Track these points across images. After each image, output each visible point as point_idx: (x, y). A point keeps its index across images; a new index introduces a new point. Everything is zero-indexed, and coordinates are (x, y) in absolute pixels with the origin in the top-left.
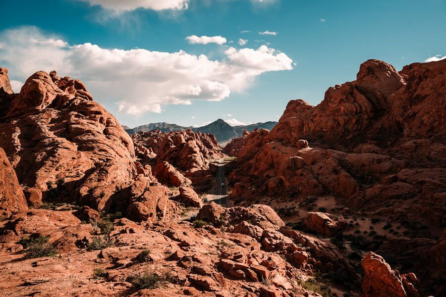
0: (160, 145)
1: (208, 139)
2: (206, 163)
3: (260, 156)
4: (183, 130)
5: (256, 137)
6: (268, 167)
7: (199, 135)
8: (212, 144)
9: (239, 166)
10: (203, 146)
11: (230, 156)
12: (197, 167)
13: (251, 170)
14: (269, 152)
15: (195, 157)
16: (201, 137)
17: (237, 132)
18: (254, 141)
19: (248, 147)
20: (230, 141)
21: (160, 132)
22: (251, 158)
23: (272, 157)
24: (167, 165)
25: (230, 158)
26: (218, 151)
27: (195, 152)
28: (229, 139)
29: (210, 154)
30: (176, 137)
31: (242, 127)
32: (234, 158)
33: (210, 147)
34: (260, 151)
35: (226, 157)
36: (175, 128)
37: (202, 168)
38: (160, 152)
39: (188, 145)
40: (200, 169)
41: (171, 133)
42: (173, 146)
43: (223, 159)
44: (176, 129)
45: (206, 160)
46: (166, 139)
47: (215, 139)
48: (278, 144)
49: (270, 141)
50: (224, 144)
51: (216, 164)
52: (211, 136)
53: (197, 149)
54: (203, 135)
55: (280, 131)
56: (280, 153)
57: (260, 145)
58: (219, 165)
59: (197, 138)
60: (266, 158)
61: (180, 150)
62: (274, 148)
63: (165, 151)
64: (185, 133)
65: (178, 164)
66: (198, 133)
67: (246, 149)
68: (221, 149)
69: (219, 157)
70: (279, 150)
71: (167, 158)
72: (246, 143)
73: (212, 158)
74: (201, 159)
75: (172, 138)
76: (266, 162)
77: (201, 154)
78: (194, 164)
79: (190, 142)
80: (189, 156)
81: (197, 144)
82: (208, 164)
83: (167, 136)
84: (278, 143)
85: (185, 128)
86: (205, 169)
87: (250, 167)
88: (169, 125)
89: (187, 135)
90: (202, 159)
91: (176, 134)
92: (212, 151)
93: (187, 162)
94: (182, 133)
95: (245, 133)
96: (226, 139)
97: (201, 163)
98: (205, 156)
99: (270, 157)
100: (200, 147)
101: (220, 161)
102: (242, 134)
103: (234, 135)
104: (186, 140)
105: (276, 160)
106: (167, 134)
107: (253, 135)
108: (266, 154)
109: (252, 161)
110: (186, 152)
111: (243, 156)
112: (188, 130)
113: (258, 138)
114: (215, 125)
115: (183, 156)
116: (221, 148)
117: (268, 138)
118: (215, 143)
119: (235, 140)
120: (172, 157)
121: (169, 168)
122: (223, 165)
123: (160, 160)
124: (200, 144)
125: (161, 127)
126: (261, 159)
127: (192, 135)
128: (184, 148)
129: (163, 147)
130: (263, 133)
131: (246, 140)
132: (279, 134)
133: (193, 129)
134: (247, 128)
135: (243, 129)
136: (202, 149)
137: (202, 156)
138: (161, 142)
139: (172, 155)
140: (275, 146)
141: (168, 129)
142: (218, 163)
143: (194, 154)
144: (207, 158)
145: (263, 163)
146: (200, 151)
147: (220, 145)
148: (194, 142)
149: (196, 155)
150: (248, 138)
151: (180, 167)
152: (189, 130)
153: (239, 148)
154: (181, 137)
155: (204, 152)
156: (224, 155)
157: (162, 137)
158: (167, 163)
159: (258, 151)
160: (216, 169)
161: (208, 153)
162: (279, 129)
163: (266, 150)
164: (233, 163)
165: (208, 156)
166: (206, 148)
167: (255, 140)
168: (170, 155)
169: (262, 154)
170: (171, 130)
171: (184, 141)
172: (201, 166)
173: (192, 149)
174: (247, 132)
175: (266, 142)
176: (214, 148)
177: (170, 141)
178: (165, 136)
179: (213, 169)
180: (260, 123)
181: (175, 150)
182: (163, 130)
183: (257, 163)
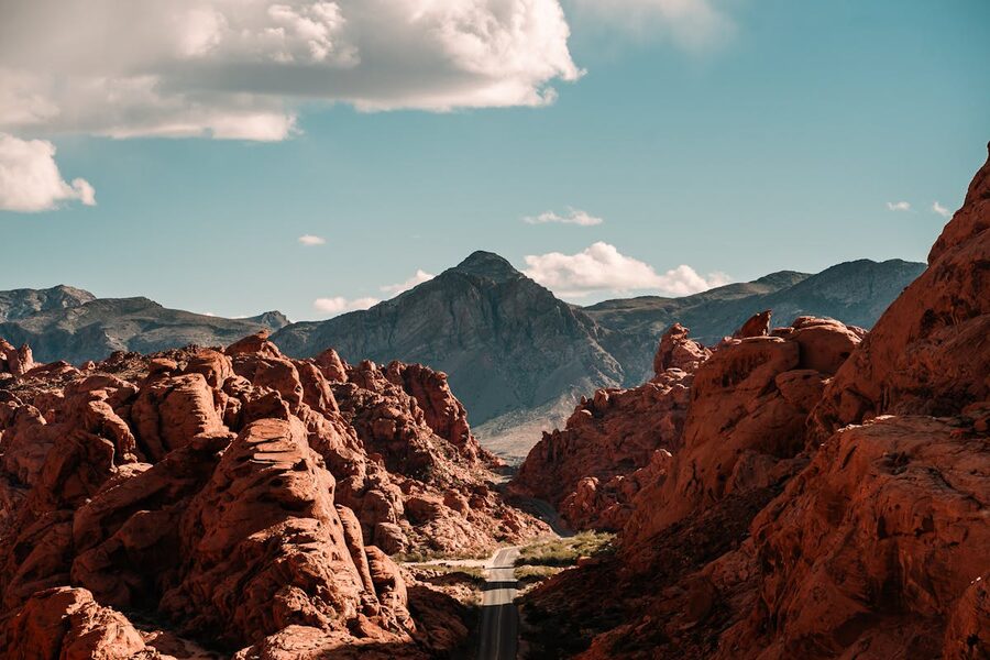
0: (33, 466)
1: (400, 405)
2: (383, 585)
3: (789, 521)
4: (205, 341)
5: (757, 378)
6: (858, 608)
7: (331, 374)
8: (427, 439)
9: (633, 603)
10: (359, 456)
11: (566, 527)
12: (314, 622)
13: (728, 634)
14: (863, 494)
15: (301, 538)
16: (342, 393)
17: (611, 344)
18: (742, 413)
19: (700, 454)
20: (564, 411)
21: (30, 364)
22: (721, 539)
23: (882, 533)
24: (81, 616)
25: (567, 546)
26: (477, 493)
27: (304, 508)
28: (551, 398)
29: (419, 514)
30: (155, 399)
31: (647, 309)
32: (592, 540)
33: (413, 466)
34: (790, 485)
35: (539, 537)
36: (149, 326)
37: (354, 626)
38: (30, 518)
39: (246, 451)
40: (345, 636)
41: (115, 362)
42: (133, 467)
43: (513, 552)
44: (148, 337)
45: (388, 566)
46: (75, 409)
47: (451, 400)
48: (929, 434)
49: (867, 408)
50: (515, 441)
51: (461, 593)
52: (421, 385)
53: (317, 484)
54: (360, 375)
55: (939, 332)
56: (949, 505)
57: (787, 441)
58: (486, 598)
59: (314, 395)
60: (838, 537)
61: (191, 490)
62: (897, 462)
63: (70, 505)
64: (223, 367)
65: (171, 598)
66: (324, 361)
67: (685, 476)
68: (498, 480)
69: (483, 539)
70: (935, 473)
71: (84, 559)
72: (679, 423)
73: (435, 546)
74: (345, 554)
75: (122, 402)
76: (836, 574)
77: (350, 516)
78: (298, 600)
79: (260, 429)
80: (260, 536)
81: (317, 442)
82: (400, 590)
83: (80, 394)
84: (926, 426)
85: (220, 327)
86: (384, 637)
87: (717, 610)
88: (95, 304)
89: (240, 381)
90: (355, 553)
91: (158, 372)
92: (427, 497)
93: (240, 584)
94: (199, 366)
95: (669, 356)
96: (530, 400)
97: (348, 585)
98: (375, 536)
99: (867, 527)
100: (339, 467)
101: (490, 568)
102: (650, 358)
103: (591, 366)
104: (227, 419)
105: (923, 551)
106: (81, 377)
107: (729, 371)
108: (836, 507)
109: (733, 564)
110: (234, 509)
111: (661, 519)
112: (245, 343)
113: (770, 387)
114: (448, 299)
115: (213, 541)
116: (495, 468)
117: (853, 391)
118: (452, 432)
119: (597, 410)
120: (122, 549)
121: (98, 635)
122: (516, 593)
123: (30, 575)
124: (337, 441)
125: (34, 326)
126: (798, 552)
127: (278, 374)
128: (218, 478)
129: (49, 479)
130: (809, 350)
131: (682, 408)
132: (930, 353)
133: (287, 333)
134: (685, 320)
135: (659, 327)
136: (358, 483)
137: (357, 533)
138: (38, 436)
139: (124, 535)
140: (907, 450)
141: (95, 333)
142: (479, 582)
143: (295, 522)
144: (390, 546)
145: (813, 579)
146: (342, 496)
147: (492, 445)
148: (296, 428)
149: (308, 525)
150: (696, 389)
151: (190, 625)
152: (253, 343)
153: (628, 464)
154: (191, 399)
155: (368, 506)
156: (521, 518)
157: (45, 403)
158: (84, 596)
159: (777, 486)
160: (463, 630)
161: (399, 506)
162: (929, 320)
163: (834, 478)
164: (586, 578)
165: (398, 529)
166: (383, 475)
167: (751, 404)
168: (106, 535)
169: (802, 512)
170: (116, 341)
171: (214, 426)
172: (350, 611)
173: (277, 479)
174: (691, 346)
175: (832, 421)
176: (446, 467)
177: (110, 430)
178: (72, 390)
179: (442, 631)
180: (784, 275)
181: (148, 495)
182: (53, 341)
183: (772, 581)
